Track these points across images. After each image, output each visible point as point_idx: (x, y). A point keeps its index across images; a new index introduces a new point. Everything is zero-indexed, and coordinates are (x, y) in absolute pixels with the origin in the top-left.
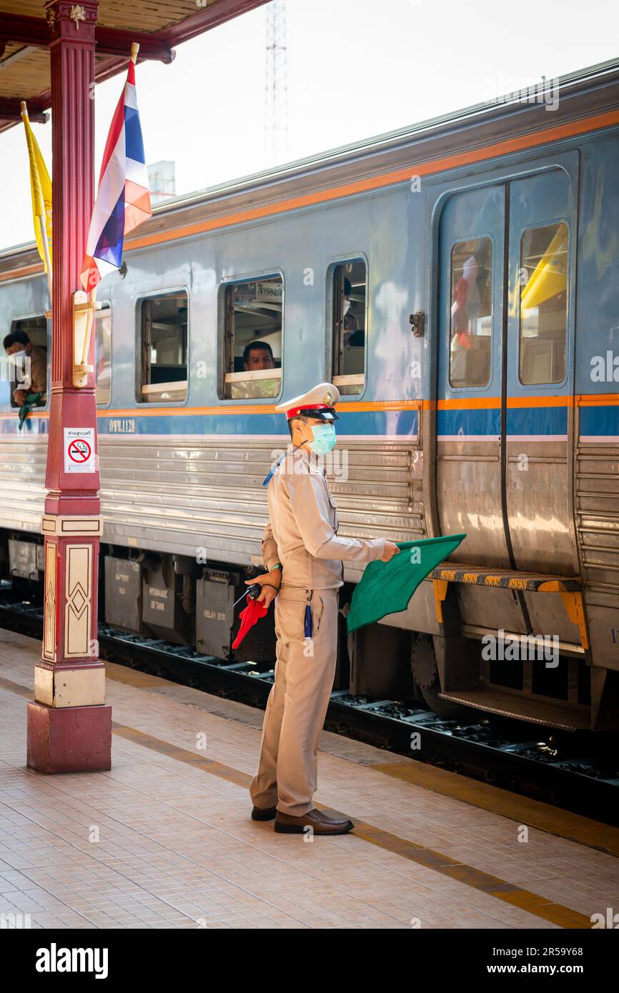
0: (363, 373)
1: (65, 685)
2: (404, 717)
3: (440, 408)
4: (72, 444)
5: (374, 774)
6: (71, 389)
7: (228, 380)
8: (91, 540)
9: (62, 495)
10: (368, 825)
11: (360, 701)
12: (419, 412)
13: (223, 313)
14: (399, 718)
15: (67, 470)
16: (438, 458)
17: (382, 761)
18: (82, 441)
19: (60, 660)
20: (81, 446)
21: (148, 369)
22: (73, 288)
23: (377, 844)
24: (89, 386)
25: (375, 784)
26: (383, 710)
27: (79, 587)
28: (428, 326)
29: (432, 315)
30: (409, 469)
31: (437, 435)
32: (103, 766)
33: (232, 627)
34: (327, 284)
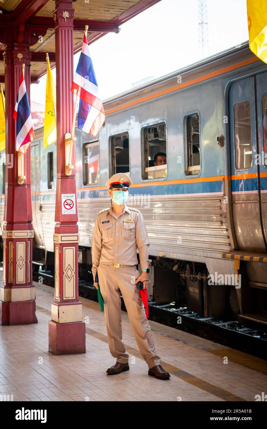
0: (200, 165)
1: (63, 312)
2: (239, 329)
3: (233, 179)
4: (65, 201)
5: (208, 354)
6: (64, 176)
7: (146, 171)
8: (74, 245)
9: (61, 224)
10: (197, 378)
11: (220, 321)
12: (223, 181)
13: (143, 141)
14: (236, 329)
15: (63, 213)
16: (233, 202)
17: (214, 348)
18: (70, 200)
19: (61, 301)
20: (69, 202)
21: (115, 168)
22: (65, 132)
23: (199, 387)
24: (72, 175)
25: (207, 359)
26: (229, 326)
27: (69, 266)
28: (225, 142)
29: (227, 137)
30: (221, 208)
31: (232, 191)
32: (82, 351)
33: (153, 286)
34: (184, 125)
